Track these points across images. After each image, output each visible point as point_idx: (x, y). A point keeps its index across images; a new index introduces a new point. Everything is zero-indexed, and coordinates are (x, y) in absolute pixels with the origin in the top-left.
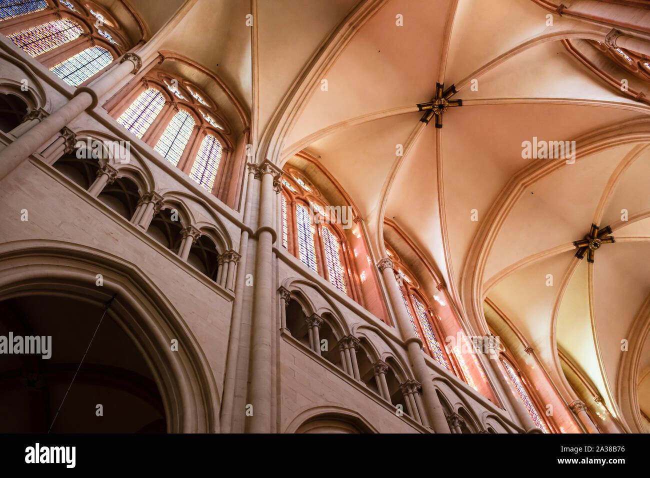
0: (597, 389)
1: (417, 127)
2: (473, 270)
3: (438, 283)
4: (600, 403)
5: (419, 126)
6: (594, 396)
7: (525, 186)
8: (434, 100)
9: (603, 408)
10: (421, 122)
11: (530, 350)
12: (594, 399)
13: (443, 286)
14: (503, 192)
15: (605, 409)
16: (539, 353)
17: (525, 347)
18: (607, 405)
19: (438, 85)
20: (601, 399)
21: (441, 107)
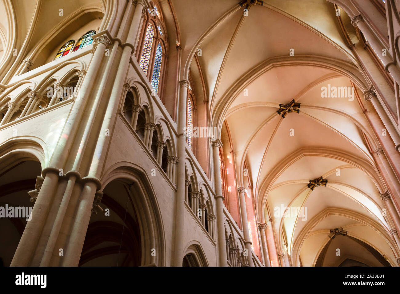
0: (287, 239)
1: (275, 115)
2: (267, 186)
3: (249, 185)
4: (286, 246)
5: (275, 114)
6: (285, 242)
7: (305, 155)
8: (288, 106)
9: (286, 248)
10: (277, 113)
11: (271, 220)
12: (284, 243)
13: (251, 187)
14: (294, 153)
15: (286, 250)
16: (274, 223)
17: (269, 218)
18: (288, 248)
19: (293, 101)
20: (287, 244)
21: (290, 110)
